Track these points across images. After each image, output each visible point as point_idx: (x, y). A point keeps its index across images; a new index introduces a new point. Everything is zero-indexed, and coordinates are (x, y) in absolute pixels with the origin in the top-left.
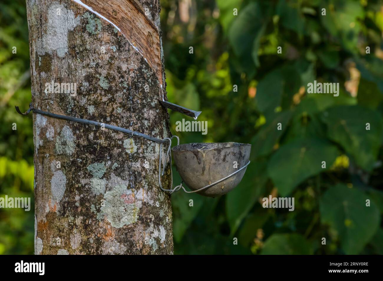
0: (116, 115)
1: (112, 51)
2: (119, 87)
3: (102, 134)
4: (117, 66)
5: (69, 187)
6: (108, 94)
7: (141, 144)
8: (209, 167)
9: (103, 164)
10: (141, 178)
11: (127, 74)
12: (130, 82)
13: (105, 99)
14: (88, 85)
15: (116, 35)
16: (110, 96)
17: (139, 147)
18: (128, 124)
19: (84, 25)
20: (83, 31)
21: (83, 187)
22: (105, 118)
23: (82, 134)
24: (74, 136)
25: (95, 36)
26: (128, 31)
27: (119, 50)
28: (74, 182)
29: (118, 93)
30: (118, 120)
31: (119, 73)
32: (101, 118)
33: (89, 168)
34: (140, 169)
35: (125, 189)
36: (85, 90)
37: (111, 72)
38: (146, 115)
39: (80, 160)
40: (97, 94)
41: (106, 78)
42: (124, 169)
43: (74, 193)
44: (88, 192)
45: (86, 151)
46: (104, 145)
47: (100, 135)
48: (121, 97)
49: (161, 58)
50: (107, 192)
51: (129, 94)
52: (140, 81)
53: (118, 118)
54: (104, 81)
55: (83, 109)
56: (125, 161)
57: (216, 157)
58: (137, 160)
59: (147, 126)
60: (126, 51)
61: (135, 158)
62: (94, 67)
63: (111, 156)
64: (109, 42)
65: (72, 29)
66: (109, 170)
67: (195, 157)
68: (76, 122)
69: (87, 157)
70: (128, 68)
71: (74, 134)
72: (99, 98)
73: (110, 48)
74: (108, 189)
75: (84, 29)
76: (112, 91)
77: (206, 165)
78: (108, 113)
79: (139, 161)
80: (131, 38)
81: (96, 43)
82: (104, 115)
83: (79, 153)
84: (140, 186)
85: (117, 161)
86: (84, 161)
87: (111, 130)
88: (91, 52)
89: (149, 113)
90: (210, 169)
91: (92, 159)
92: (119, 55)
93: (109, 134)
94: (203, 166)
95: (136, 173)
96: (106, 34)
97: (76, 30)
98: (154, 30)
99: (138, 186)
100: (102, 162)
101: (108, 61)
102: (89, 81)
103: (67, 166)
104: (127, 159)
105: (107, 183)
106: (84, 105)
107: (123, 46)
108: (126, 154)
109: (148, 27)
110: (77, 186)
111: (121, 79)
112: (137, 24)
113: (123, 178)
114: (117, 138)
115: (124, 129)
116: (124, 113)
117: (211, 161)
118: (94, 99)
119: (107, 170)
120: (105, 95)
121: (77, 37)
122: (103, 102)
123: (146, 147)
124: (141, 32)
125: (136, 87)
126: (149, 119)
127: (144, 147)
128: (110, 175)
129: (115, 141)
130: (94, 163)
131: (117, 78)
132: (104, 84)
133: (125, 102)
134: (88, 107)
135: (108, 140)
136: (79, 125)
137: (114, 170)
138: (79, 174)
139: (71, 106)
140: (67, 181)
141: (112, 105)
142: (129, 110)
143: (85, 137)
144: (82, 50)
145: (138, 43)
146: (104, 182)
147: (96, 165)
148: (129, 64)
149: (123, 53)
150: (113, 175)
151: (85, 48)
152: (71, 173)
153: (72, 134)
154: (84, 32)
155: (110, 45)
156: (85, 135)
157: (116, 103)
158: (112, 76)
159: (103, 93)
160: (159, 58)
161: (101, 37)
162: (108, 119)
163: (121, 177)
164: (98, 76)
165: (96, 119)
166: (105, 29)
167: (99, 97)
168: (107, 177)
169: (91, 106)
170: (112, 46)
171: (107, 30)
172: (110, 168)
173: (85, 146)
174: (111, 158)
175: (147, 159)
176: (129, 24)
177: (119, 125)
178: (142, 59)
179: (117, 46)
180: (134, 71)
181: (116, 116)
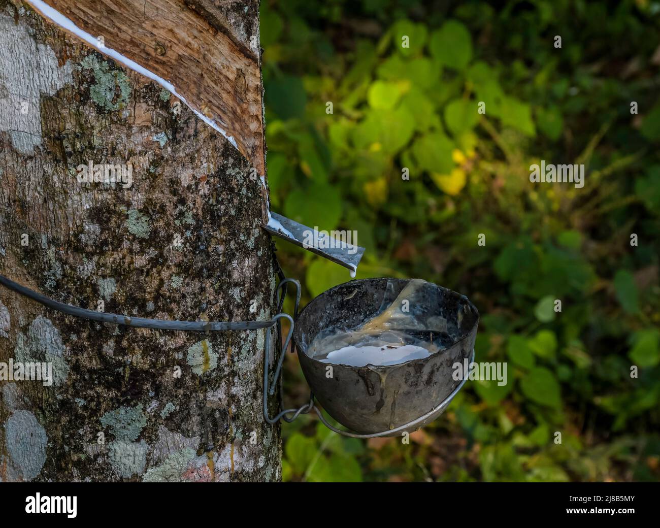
0: (168, 294)
1: (156, 144)
2: (174, 227)
3: (137, 342)
4: (169, 177)
5: (54, 457)
6: (149, 248)
7: (227, 345)
8: (394, 401)
9: (138, 410)
10: (227, 421)
11: (193, 193)
12: (200, 209)
13: (140, 261)
14: (98, 231)
15: (166, 106)
16: (152, 252)
17: (223, 354)
18: (198, 309)
19: (85, 85)
20: (81, 101)
21: (91, 461)
22: (142, 306)
23: (86, 344)
24: (64, 346)
25: (115, 115)
26: (192, 86)
27: (174, 142)
28: (67, 448)
29: (172, 243)
30: (174, 305)
31: (175, 195)
32: (133, 306)
33: (106, 419)
34: (225, 403)
35: (192, 457)
36: (90, 243)
37: (156, 195)
38: (236, 275)
39: (81, 402)
40: (120, 252)
41: (144, 211)
42: (189, 412)
43: (69, 473)
44: (103, 473)
45: (96, 382)
46: (140, 366)
47: (130, 345)
48: (180, 251)
49: (263, 119)
50: (150, 470)
51: (199, 238)
52: (223, 199)
53: (173, 300)
54: (137, 219)
55: (87, 286)
56: (191, 394)
57: (412, 380)
58: (217, 385)
59: (239, 301)
60: (189, 137)
61: (214, 381)
62: (114, 188)
63: (157, 388)
64: (150, 124)
65: (51, 92)
66: (153, 420)
67: (361, 381)
68: (69, 315)
69: (99, 395)
70: (194, 177)
71: (65, 341)
72: (127, 260)
73: (151, 139)
74: (151, 463)
75: (84, 97)
76: (158, 240)
77: (386, 398)
78: (149, 293)
79: (223, 384)
80: (200, 99)
81: (116, 130)
82: (139, 299)
83: (79, 385)
84: (225, 440)
85: (172, 397)
86: (93, 404)
87: (157, 332)
88: (105, 152)
89: (242, 269)
90: (396, 403)
91: (112, 399)
92: (173, 151)
93: (151, 341)
94: (378, 399)
95: (217, 414)
96: (142, 107)
97: (64, 96)
98: (251, 61)
99: (220, 442)
100: (136, 405)
101: (148, 170)
102: (100, 221)
103: (49, 411)
104: (195, 388)
105: (149, 450)
106: (88, 278)
107: (182, 129)
108: (194, 377)
109: (236, 59)
110: (75, 457)
111: (180, 207)
112: (213, 60)
113: (186, 434)
114: (171, 346)
115: (188, 324)
116: (188, 284)
117: (400, 387)
118: (113, 262)
119: (149, 420)
120: (142, 252)
121: (65, 112)
122: (136, 269)
123: (237, 349)
124: (221, 77)
125: (212, 215)
126: (243, 281)
127: (233, 350)
128: (156, 430)
129: (167, 354)
130: (118, 408)
131: (169, 207)
132: (137, 226)
133: (189, 260)
134: (101, 282)
135: (150, 355)
136: (76, 322)
137: (167, 419)
138: (81, 432)
139: (54, 275)
140: (48, 442)
141: (159, 273)
142: (199, 275)
143: (92, 351)
144: (82, 148)
145: (216, 106)
146: (141, 449)
147: (123, 412)
148: (197, 167)
149: (183, 144)
150: (162, 429)
151: (90, 143)
152: (59, 428)
153: (59, 341)
154: (85, 104)
155: (151, 132)
156: (92, 345)
157: (168, 267)
158: (159, 205)
159: (136, 247)
160: (258, 120)
161: (130, 116)
162: (151, 306)
163: (183, 432)
164: (123, 208)
165: (120, 310)
166: (140, 95)
167: (127, 257)
168: (149, 437)
169: (108, 279)
170: (157, 133)
171: (144, 97)
172: (157, 415)
173: (94, 370)
174: (157, 395)
175: (239, 376)
176: (193, 68)
177: (176, 316)
178: (227, 145)
179: (169, 132)
180: (208, 181)
181: (169, 297)
